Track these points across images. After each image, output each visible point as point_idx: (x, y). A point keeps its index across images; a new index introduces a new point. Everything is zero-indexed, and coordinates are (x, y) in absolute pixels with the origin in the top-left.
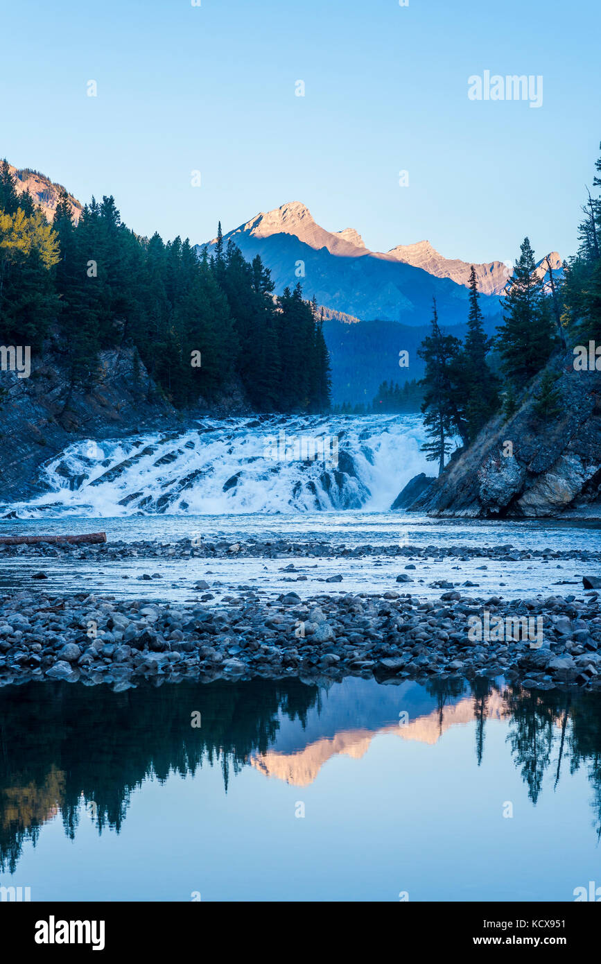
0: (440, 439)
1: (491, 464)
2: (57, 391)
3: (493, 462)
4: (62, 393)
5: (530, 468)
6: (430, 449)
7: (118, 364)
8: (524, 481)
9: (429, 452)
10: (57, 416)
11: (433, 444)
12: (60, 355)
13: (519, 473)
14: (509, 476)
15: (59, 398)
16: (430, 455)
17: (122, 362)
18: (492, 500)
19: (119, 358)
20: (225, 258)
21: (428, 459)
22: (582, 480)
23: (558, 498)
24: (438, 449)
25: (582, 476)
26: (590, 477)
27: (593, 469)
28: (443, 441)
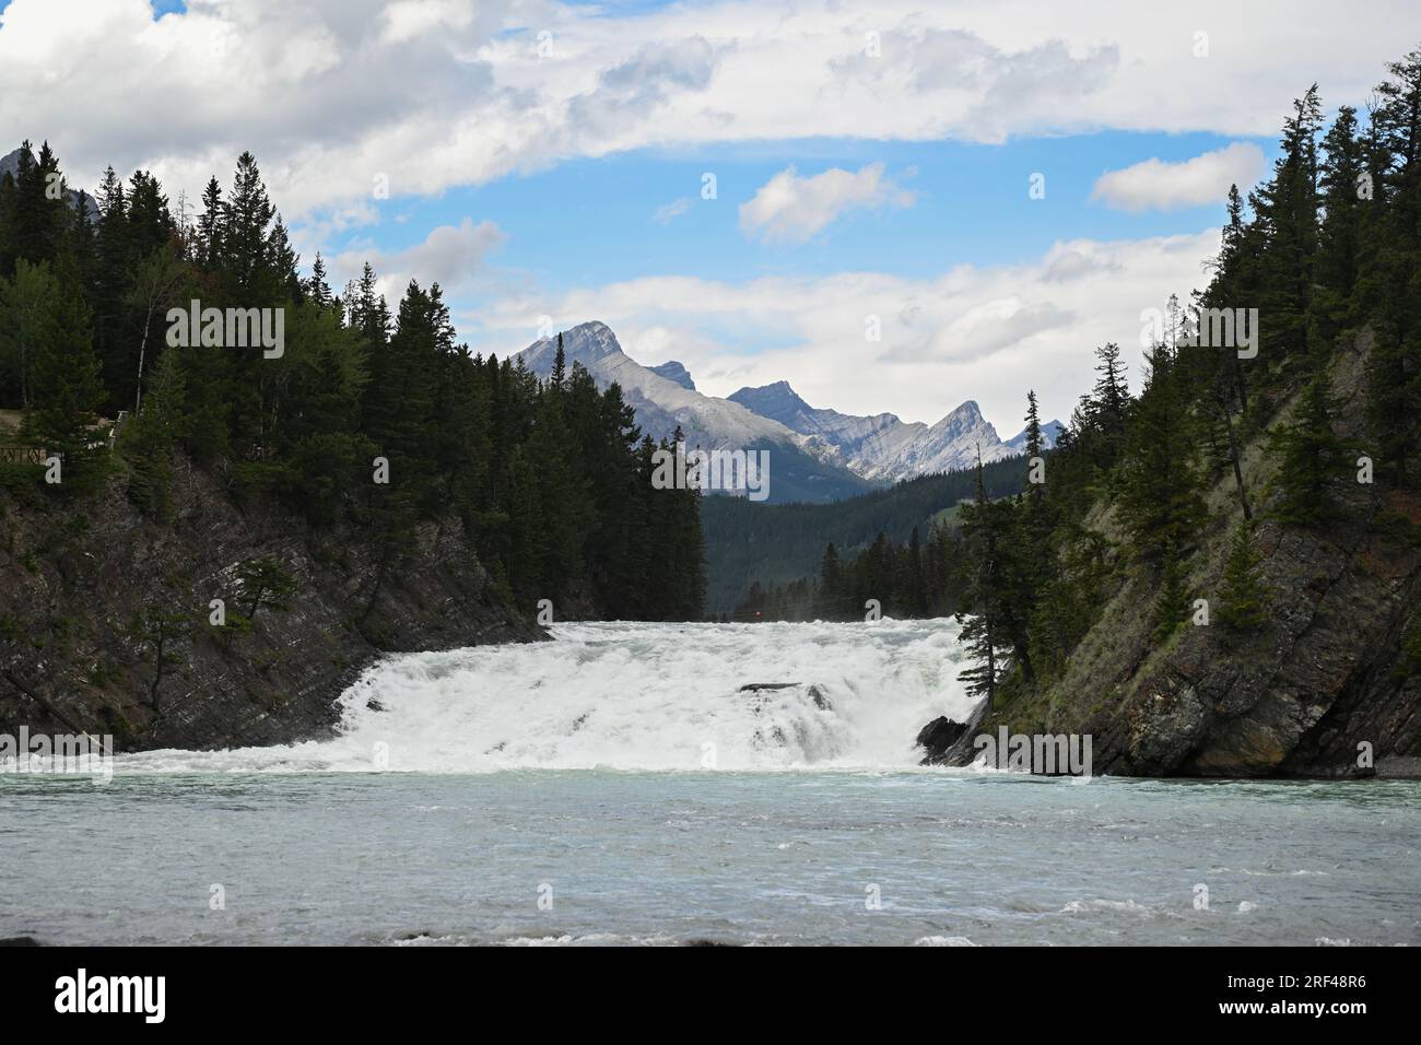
0: (987, 663)
1: (1153, 701)
2: (355, 583)
3: (1158, 697)
4: (363, 586)
5: (1221, 708)
6: (972, 679)
7: (439, 542)
8: (1208, 729)
9: (972, 683)
10: (359, 621)
11: (976, 671)
12: (359, 527)
13: (1201, 715)
14: (1184, 720)
15: (358, 593)
16: (970, 688)
17: (444, 540)
18: (1152, 759)
19: (441, 533)
20: (568, 389)
21: (969, 694)
22: (1299, 728)
23: (1260, 757)
24: (983, 678)
25: (1300, 722)
26: (1311, 724)
27: (1317, 711)
28: (992, 666)
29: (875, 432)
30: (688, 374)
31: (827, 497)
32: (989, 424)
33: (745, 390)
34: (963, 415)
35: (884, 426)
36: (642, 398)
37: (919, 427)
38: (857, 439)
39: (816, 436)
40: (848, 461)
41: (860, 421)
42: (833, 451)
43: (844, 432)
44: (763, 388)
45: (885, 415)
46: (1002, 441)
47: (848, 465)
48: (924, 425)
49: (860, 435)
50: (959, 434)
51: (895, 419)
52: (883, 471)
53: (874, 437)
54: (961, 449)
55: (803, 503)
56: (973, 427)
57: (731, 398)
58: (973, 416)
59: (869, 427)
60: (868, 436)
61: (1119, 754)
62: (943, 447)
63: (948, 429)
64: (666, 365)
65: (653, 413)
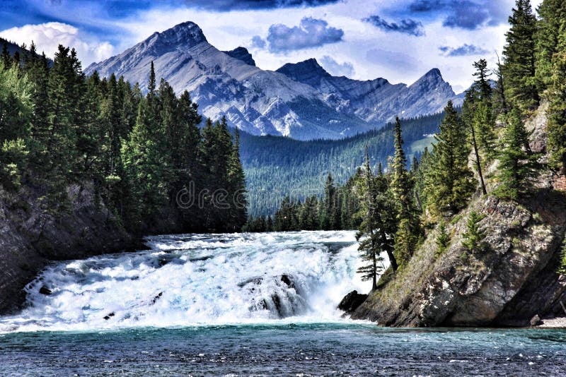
3: (431, 287)
6: (364, 272)
8: (456, 303)
11: (366, 268)
13: (453, 296)
16: (364, 277)
18: (430, 318)
20: (158, 96)
21: (363, 280)
22: (503, 302)
23: (484, 316)
24: (371, 271)
25: (503, 298)
26: (509, 299)
27: (512, 293)
28: (375, 264)
29: (373, 91)
30: (251, 55)
31: (342, 133)
32: (448, 84)
33: (289, 65)
34: (430, 78)
35: (378, 86)
36: (221, 72)
37: (401, 86)
38: (361, 95)
39: (334, 94)
40: (355, 110)
41: (362, 83)
42: (345, 104)
43: (353, 91)
44: (299, 63)
45: (379, 79)
46: (456, 94)
47: (356, 113)
48: (405, 85)
49: (363, 93)
50: (428, 90)
51: (386, 82)
52: (378, 115)
53: (372, 94)
54: (429, 100)
55: (325, 139)
56: (437, 85)
57: (279, 71)
58: (436, 79)
59: (368, 87)
60: (368, 93)
61: (416, 315)
62: (417, 99)
63: (420, 87)
64: (236, 50)
65: (228, 82)
